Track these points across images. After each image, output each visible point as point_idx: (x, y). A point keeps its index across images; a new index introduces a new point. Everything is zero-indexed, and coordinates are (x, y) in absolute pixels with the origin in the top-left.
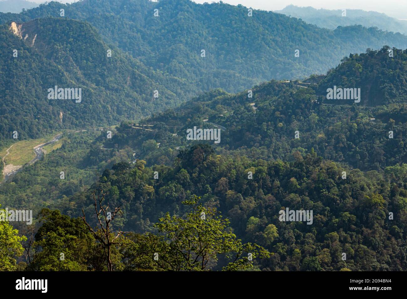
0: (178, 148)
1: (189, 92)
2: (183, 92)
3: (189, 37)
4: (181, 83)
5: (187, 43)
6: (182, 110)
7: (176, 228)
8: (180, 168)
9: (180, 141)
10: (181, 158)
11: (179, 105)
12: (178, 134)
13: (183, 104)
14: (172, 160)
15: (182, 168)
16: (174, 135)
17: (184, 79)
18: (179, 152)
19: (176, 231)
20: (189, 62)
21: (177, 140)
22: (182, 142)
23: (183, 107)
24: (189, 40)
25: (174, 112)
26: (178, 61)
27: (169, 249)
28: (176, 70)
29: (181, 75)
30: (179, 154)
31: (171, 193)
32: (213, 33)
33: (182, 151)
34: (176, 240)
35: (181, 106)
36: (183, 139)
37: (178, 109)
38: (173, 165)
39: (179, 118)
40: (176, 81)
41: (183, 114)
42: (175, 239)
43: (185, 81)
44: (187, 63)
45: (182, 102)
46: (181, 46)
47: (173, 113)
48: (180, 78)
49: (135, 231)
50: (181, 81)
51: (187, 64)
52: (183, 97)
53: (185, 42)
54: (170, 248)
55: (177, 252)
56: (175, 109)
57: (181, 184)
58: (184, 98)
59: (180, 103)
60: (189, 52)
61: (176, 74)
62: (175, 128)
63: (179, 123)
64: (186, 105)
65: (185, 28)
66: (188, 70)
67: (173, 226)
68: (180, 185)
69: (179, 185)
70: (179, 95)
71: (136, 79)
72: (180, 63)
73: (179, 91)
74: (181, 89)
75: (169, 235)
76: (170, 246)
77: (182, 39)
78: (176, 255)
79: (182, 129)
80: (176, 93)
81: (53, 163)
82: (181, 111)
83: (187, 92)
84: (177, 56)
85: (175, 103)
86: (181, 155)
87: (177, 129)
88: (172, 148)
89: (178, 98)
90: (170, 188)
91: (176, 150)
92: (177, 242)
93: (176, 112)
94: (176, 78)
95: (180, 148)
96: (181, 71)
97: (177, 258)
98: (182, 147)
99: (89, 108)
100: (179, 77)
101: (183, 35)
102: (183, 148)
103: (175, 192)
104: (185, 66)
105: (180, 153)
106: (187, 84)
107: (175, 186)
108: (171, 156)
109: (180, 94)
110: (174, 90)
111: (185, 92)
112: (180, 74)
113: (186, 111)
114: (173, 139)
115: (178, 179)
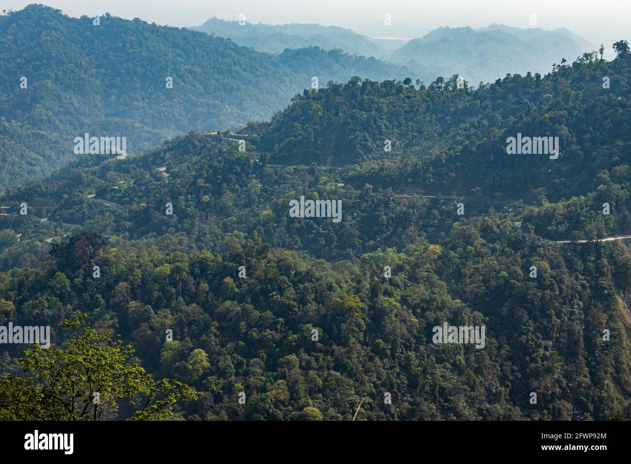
0: (49, 240)
1: (64, 154)
2: (53, 154)
3: (61, 69)
4: (51, 140)
5: (57, 79)
6: (54, 181)
7: (51, 364)
8: (54, 272)
9: (53, 229)
10: (55, 256)
11: (48, 174)
12: (48, 220)
13: (54, 172)
14: (41, 259)
15: (58, 271)
16: (42, 220)
17: (54, 134)
18: (51, 247)
19: (51, 368)
20: (61, 108)
21: (47, 227)
22: (56, 232)
23: (55, 177)
24: (60, 73)
25: (42, 184)
26: (44, 107)
27: (42, 397)
28: (41, 121)
29: (50, 127)
30: (52, 249)
31: (42, 310)
32: (97, 63)
33: (57, 245)
34: (52, 382)
35: (52, 175)
36: (56, 226)
37: (47, 181)
38: (43, 267)
39: (50, 194)
40: (42, 137)
41: (56, 188)
42: (50, 381)
43: (56, 136)
44: (60, 109)
45: (53, 170)
46: (47, 83)
47: (40, 187)
48: (49, 132)
50: (50, 137)
51: (59, 111)
52: (54, 162)
53: (54, 76)
54: (43, 396)
55: (53, 402)
56: (43, 181)
57: (56, 296)
58: (57, 163)
59: (49, 171)
60: (61, 92)
61: (42, 127)
62: (45, 210)
63: (50, 201)
64: (60, 174)
65: (53, 55)
66: (61, 121)
67: (45, 361)
68: (56, 297)
69: (54, 298)
70: (47, 158)
72: (48, 109)
73: (48, 152)
74: (51, 148)
75: (41, 375)
76: (43, 392)
77: (49, 73)
78: (53, 405)
79: (56, 211)
80: (43, 155)
82: (52, 183)
83: (61, 154)
84: (42, 98)
85: (43, 171)
86: (55, 250)
87: (48, 211)
88: (40, 241)
89: (47, 164)
90: (40, 302)
91: (46, 243)
92: (53, 385)
93: (44, 185)
94: (42, 132)
95: (53, 240)
96: (49, 122)
97: (54, 411)
98: (56, 238)
100: (46, 131)
101: (50, 67)
102: (58, 239)
103: (48, 308)
104: (57, 114)
105: (54, 247)
106: (61, 141)
107: (47, 299)
108: (40, 253)
109: (50, 157)
110: (41, 151)
111: (57, 154)
112: (48, 126)
113: (60, 183)
114: (41, 226)
115: (52, 288)
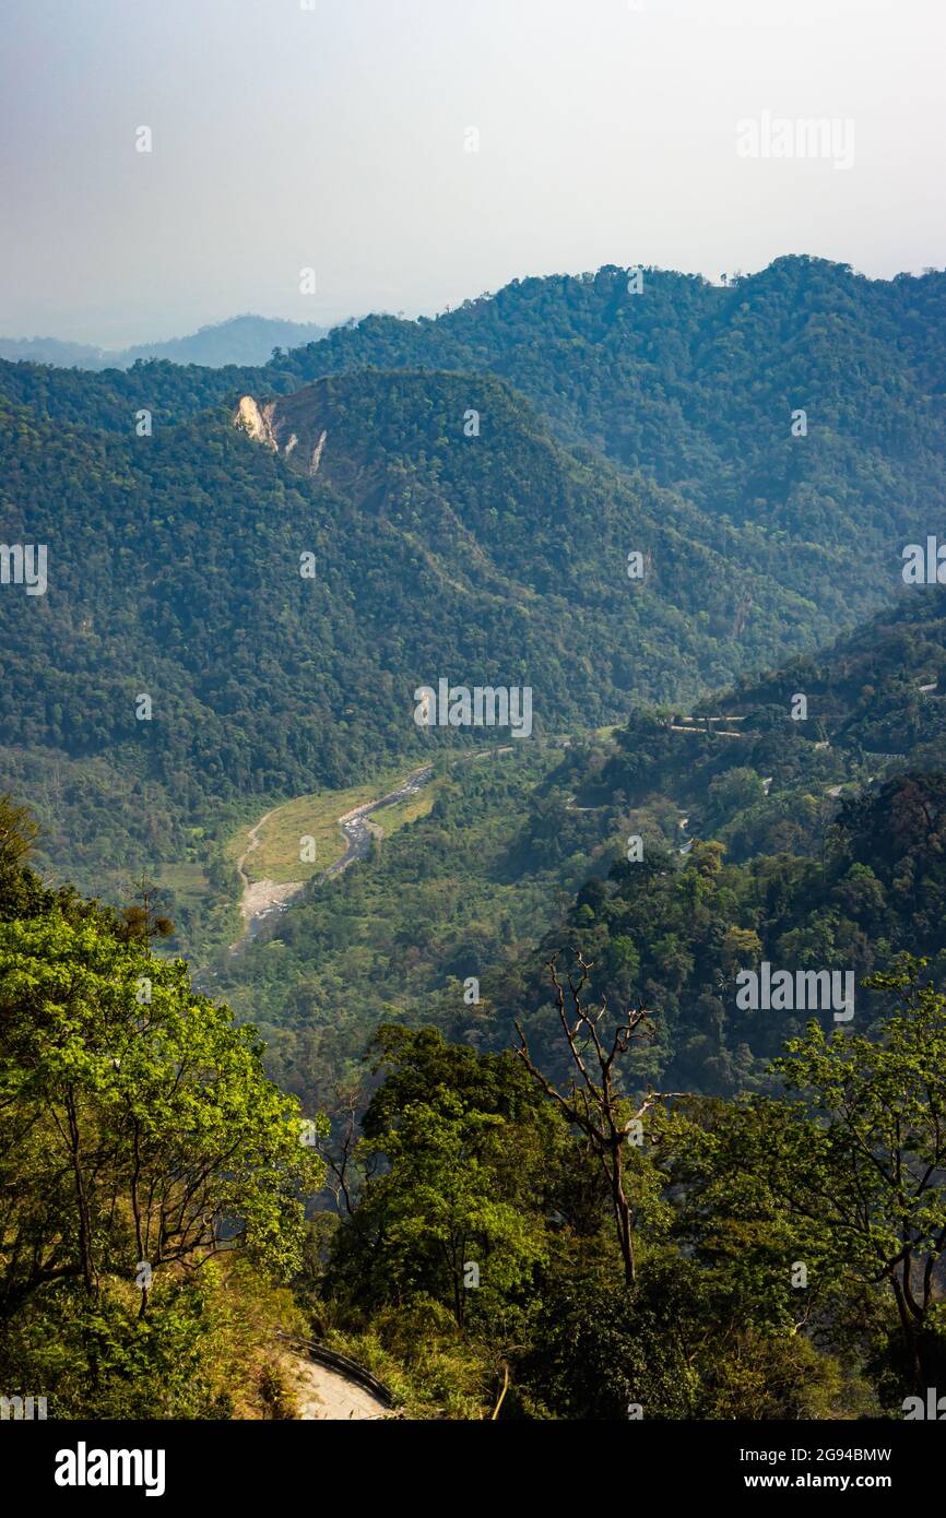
0: (835, 792)
1: (863, 594)
2: (839, 594)
3: (851, 398)
4: (833, 562)
5: (844, 422)
6: (843, 656)
7: (846, 1072)
8: (847, 863)
9: (843, 766)
10: (849, 828)
11: (829, 640)
12: (831, 744)
13: (842, 635)
14: (816, 835)
15: (854, 861)
16: (818, 745)
17: (841, 550)
18: (839, 806)
19: (845, 1083)
20: (854, 488)
21: (829, 762)
22: (849, 771)
23: (846, 647)
24: (851, 409)
25: (815, 665)
26: (816, 487)
27: (827, 1148)
28: (811, 520)
29: (830, 534)
30: (841, 810)
31: (822, 950)
32: (936, 380)
33: (852, 802)
34: (849, 1115)
35: (838, 643)
36: (850, 758)
37: (825, 656)
38: (822, 854)
39: (834, 686)
40: (814, 555)
41: (846, 672)
42: (844, 1112)
43: (845, 554)
44: (851, 490)
45: (839, 630)
46: (823, 432)
47: (811, 669)
48: (828, 544)
49: (702, 1089)
50: (830, 555)
51: (849, 495)
52: (842, 612)
53: (838, 417)
54: (830, 1145)
55: (853, 1159)
56: (817, 657)
57: (853, 917)
58: (848, 615)
59: (831, 634)
60: (854, 453)
61: (813, 534)
62: (823, 723)
63: (835, 702)
64: (855, 640)
65: (835, 368)
66: (855, 517)
67: (833, 1065)
68: (853, 920)
69: (847, 923)
70: (826, 605)
71: (673, 559)
72: (824, 493)
73: (827, 590)
74: (833, 582)
75: (824, 1097)
76: (829, 1137)
77: (827, 410)
78: (854, 1166)
79: (847, 725)
80: (817, 599)
81: (407, 867)
82: (837, 661)
83: (856, 594)
84: (812, 468)
85: (816, 634)
86: (848, 812)
87: (830, 726)
88: (815, 793)
89: (826, 618)
90: (818, 933)
91: (828, 797)
92: (852, 1120)
93: (820, 664)
94: (811, 546)
95: (843, 790)
96: (829, 521)
97: (855, 1180)
98: (848, 786)
99: (519, 673)
100: (822, 543)
101: (827, 396)
102: (855, 789)
103: (835, 947)
104: (845, 503)
105: (845, 807)
106: (855, 564)
107: (832, 926)
108: (814, 820)
109: (831, 600)
110: (810, 588)
111: (847, 594)
112: (827, 530)
113: (856, 661)
114: (815, 760)
115: (842, 900)
